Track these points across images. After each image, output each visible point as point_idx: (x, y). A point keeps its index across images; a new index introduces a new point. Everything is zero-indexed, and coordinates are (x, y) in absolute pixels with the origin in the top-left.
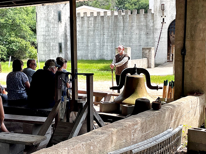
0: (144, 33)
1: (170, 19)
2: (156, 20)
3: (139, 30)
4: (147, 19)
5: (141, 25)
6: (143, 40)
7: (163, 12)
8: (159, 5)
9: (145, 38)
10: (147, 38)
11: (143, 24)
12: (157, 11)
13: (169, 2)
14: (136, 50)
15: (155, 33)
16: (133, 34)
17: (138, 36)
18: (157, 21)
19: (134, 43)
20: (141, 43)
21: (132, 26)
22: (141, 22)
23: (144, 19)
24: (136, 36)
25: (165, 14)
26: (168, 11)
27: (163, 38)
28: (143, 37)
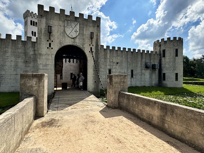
0: (22, 60)
1: (58, 45)
2: (40, 44)
3: (15, 57)
4: (26, 46)
5: (18, 51)
6: (21, 69)
7: (50, 35)
8: (44, 27)
9: (22, 66)
10: (26, 66)
11: (21, 51)
12: (42, 33)
13: (57, 27)
14: (10, 79)
15: (39, 59)
16: (6, 60)
17: (13, 64)
18: (42, 45)
19: (7, 71)
20: (18, 71)
21: (6, 52)
22: (18, 49)
23: (21, 45)
24: (11, 63)
25: (52, 39)
26: (56, 36)
27: (50, 65)
28: (21, 64)
